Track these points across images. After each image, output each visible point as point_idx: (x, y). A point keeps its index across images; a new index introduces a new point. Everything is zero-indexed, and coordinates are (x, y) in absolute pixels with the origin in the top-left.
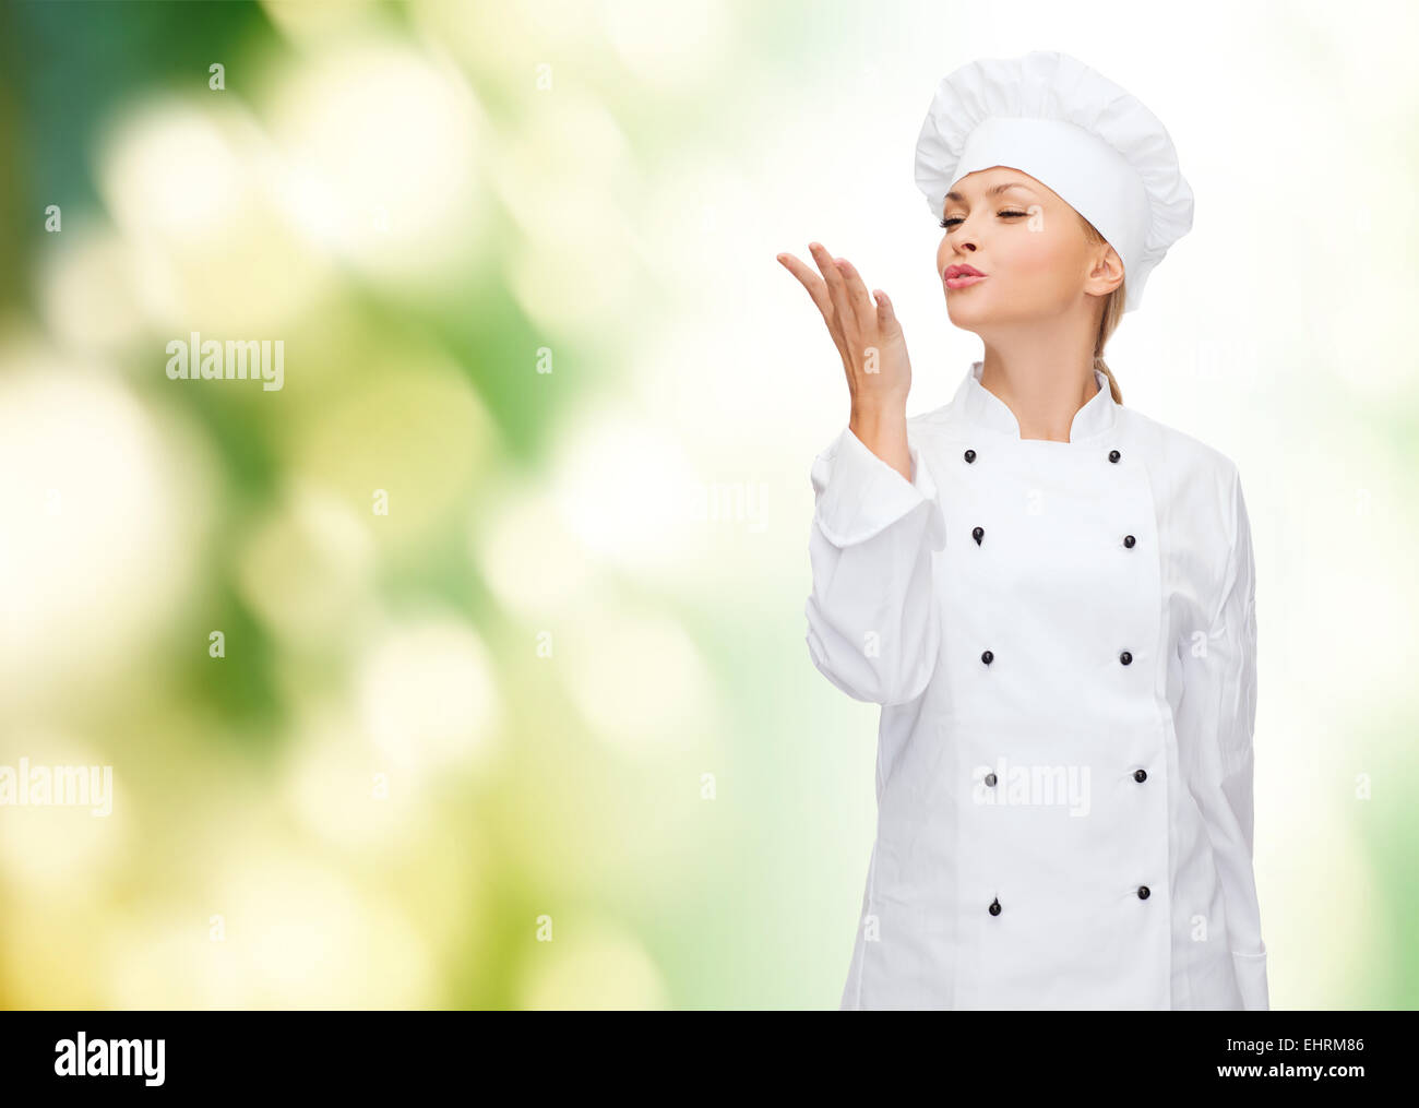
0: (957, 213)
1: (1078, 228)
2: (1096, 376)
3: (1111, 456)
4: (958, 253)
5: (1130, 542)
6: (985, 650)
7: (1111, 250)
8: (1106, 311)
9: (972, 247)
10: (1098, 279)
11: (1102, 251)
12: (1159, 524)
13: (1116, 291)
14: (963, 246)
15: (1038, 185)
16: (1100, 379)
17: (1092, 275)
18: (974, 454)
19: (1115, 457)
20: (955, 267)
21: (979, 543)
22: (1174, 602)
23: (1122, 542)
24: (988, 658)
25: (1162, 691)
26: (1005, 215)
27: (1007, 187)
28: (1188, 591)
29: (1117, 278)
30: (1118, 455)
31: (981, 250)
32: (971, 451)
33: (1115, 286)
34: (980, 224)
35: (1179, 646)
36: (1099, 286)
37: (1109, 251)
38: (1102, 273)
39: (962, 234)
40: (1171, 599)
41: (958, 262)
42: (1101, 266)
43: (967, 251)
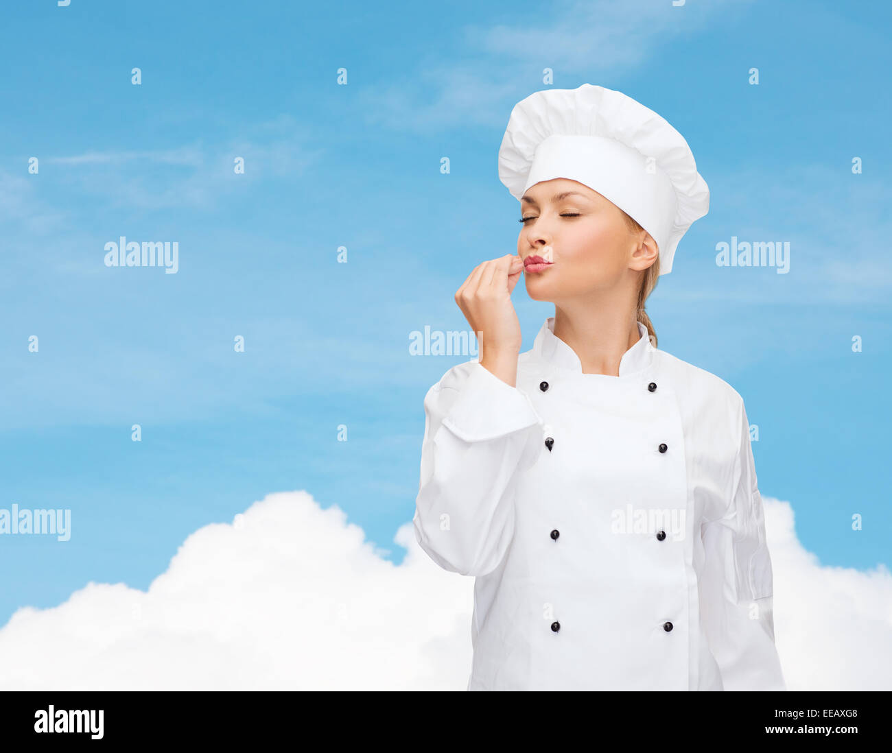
0: (531, 212)
1: (621, 221)
2: (639, 327)
3: (650, 386)
4: (533, 247)
5: (663, 449)
6: (554, 529)
7: (648, 236)
8: (645, 279)
9: (543, 242)
10: (639, 258)
11: (642, 236)
12: (685, 436)
13: (653, 266)
14: (536, 242)
15: (591, 192)
16: (642, 330)
17: (634, 255)
18: (547, 385)
19: (652, 388)
20: (530, 258)
21: (550, 449)
22: (698, 493)
23: (657, 448)
24: (555, 535)
25: (690, 561)
26: (566, 216)
27: (567, 194)
28: (709, 485)
29: (653, 256)
30: (655, 386)
31: (550, 244)
32: (546, 383)
33: (651, 262)
34: (547, 223)
35: (701, 529)
36: (640, 263)
37: (646, 236)
38: (642, 252)
39: (536, 231)
40: (695, 491)
41: (532, 254)
42: (641, 247)
43: (539, 245)
